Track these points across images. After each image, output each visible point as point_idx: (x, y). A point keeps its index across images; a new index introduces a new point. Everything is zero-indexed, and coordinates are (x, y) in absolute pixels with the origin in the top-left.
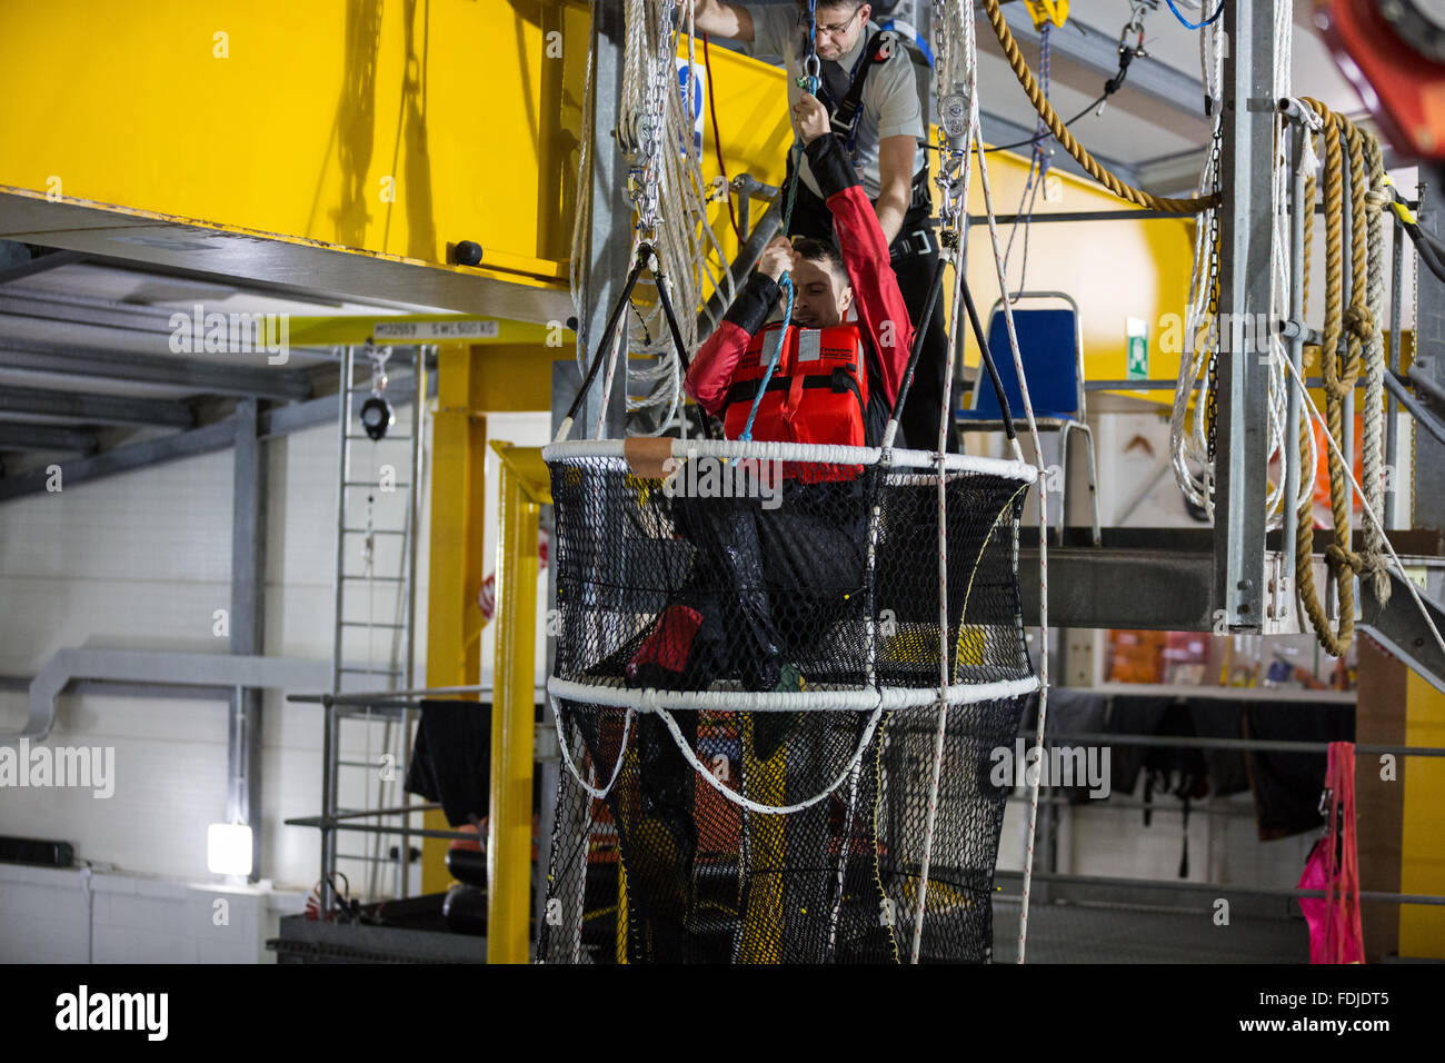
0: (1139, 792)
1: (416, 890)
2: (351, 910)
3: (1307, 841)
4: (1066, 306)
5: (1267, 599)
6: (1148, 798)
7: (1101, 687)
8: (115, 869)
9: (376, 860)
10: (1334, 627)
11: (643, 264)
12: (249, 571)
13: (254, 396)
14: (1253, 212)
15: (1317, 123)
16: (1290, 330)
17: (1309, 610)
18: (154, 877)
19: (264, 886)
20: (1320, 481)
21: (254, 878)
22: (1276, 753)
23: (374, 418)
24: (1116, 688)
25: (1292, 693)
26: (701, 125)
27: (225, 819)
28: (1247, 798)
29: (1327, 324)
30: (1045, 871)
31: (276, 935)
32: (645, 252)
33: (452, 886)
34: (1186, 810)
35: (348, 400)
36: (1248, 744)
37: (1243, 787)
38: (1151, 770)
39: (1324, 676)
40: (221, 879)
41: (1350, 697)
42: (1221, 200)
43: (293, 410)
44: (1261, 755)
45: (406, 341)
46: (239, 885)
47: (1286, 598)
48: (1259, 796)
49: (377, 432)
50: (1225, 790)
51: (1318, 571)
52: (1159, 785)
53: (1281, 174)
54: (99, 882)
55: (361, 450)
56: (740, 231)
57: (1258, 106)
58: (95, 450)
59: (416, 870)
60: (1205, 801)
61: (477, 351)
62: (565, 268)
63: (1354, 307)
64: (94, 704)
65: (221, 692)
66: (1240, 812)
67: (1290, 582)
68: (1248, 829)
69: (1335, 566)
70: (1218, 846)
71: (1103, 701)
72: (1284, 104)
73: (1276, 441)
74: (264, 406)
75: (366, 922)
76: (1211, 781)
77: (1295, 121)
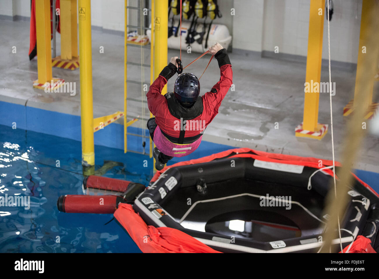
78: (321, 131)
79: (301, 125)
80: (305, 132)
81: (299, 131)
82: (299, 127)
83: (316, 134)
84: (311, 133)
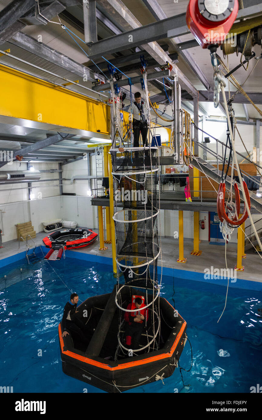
0: (169, 183)
1: (105, 195)
2: (98, 197)
3: (185, 187)
4: (159, 136)
5: (180, 160)
6: (170, 184)
7: (165, 174)
8: (79, 195)
9: (102, 193)
10: (187, 163)
11: (117, 130)
12: (89, 168)
13: (89, 153)
14: (177, 121)
15: (184, 111)
16: (182, 133)
17: (185, 161)
18: (83, 196)
19: (92, 196)
20: (185, 149)
21: (91, 195)
22: (181, 178)
23: (98, 153)
24: (166, 174)
25: (183, 174)
26: (123, 119)
27: (89, 190)
28: (179, 183)
29: (185, 132)
30: (161, 190)
31: (91, 200)
32: (117, 129)
33: (107, 195)
34: (173, 185)
35: (96, 152)
36: (179, 177)
37: (179, 182)
38: (170, 181)
39: (186, 172)
40: (89, 196)
41: (188, 174)
42: (174, 120)
43: (92, 154)
44: (180, 178)
45: (101, 146)
46: (90, 196)
47: (182, 160)
48: (180, 183)
49: (99, 154)
50: (177, 183)
51: (185, 158)
52: (171, 182)
53: (180, 117)
54: (78, 197)
55: (98, 156)
56: (127, 130)
57: (178, 110)
58: (75, 159)
59: (105, 194)
60: (175, 184)
61: (107, 146)
62: (109, 132)
63: (188, 131)
64: (77, 181)
65: (87, 179)
66: (178, 184)
67: (183, 159)
68: (179, 186)
69: (187, 157)
70: (176, 188)
71: (165, 175)
72: (180, 109)
73: (181, 145)
74: (90, 153)
75: (99, 198)
76: (176, 182)
77: (181, 111)
78: (185, 260)
79: (179, 259)
80: (180, 261)
81: (178, 261)
82: (178, 259)
83: (183, 261)
84: (182, 261)
